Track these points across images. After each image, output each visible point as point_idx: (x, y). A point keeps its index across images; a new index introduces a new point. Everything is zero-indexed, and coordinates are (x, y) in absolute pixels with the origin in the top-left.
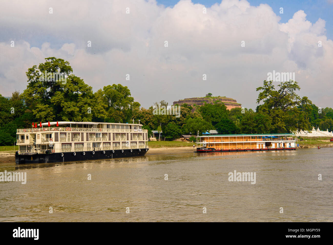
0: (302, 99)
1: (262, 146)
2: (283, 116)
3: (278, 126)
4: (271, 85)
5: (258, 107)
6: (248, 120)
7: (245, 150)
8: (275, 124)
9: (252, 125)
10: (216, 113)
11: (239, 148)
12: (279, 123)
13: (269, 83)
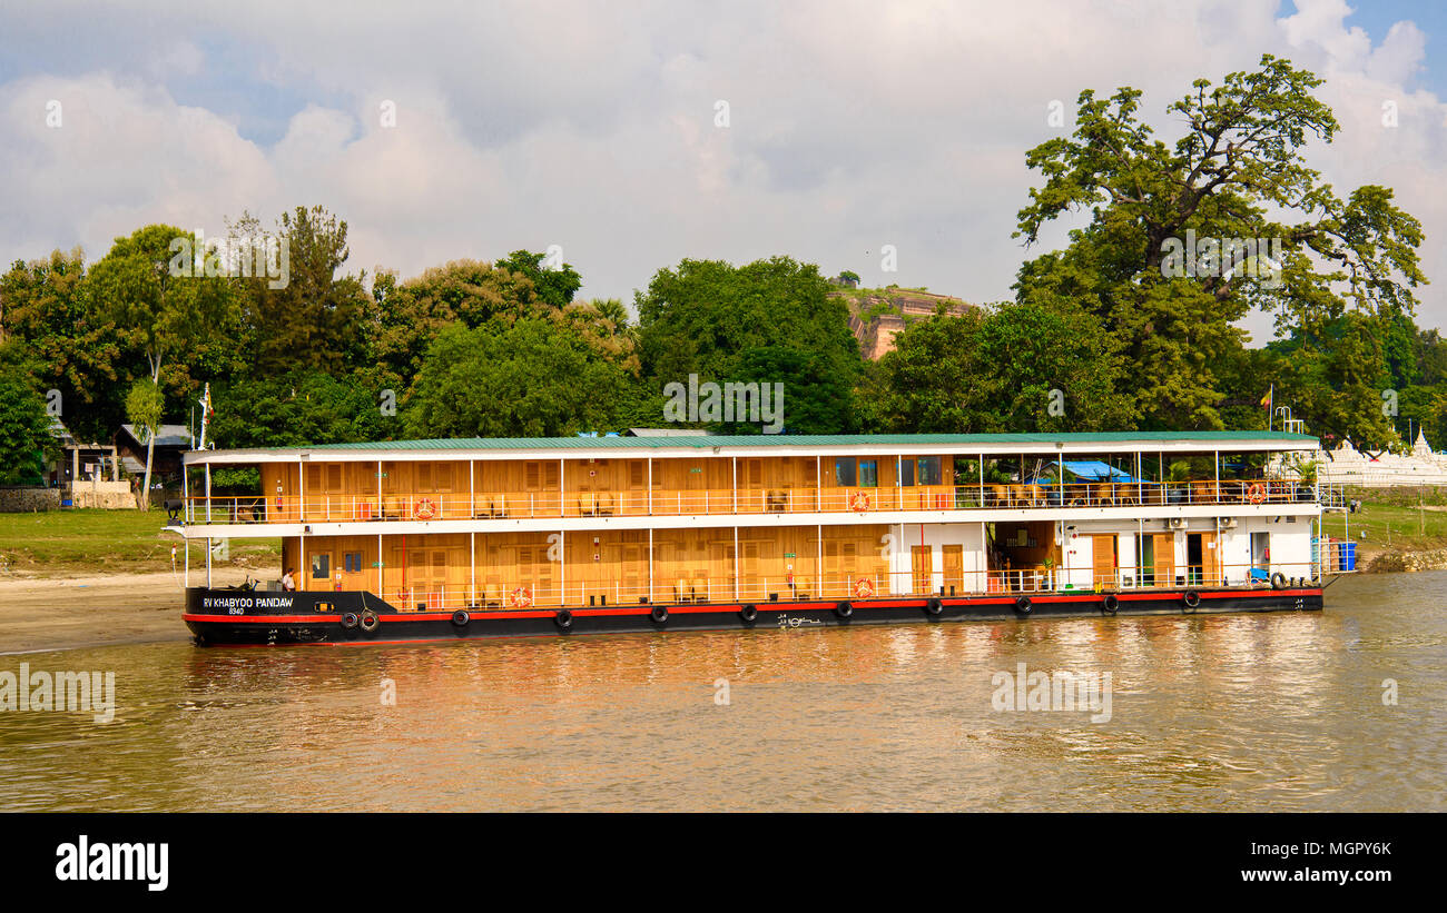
0: (1346, 203)
1: (954, 571)
2: (1200, 326)
3: (1163, 401)
4: (1130, 121)
5: (1029, 269)
6: (936, 351)
7: (750, 608)
8: (1148, 385)
9: (967, 392)
10: (746, 318)
11: (682, 587)
12: (1174, 382)
13: (1114, 109)
